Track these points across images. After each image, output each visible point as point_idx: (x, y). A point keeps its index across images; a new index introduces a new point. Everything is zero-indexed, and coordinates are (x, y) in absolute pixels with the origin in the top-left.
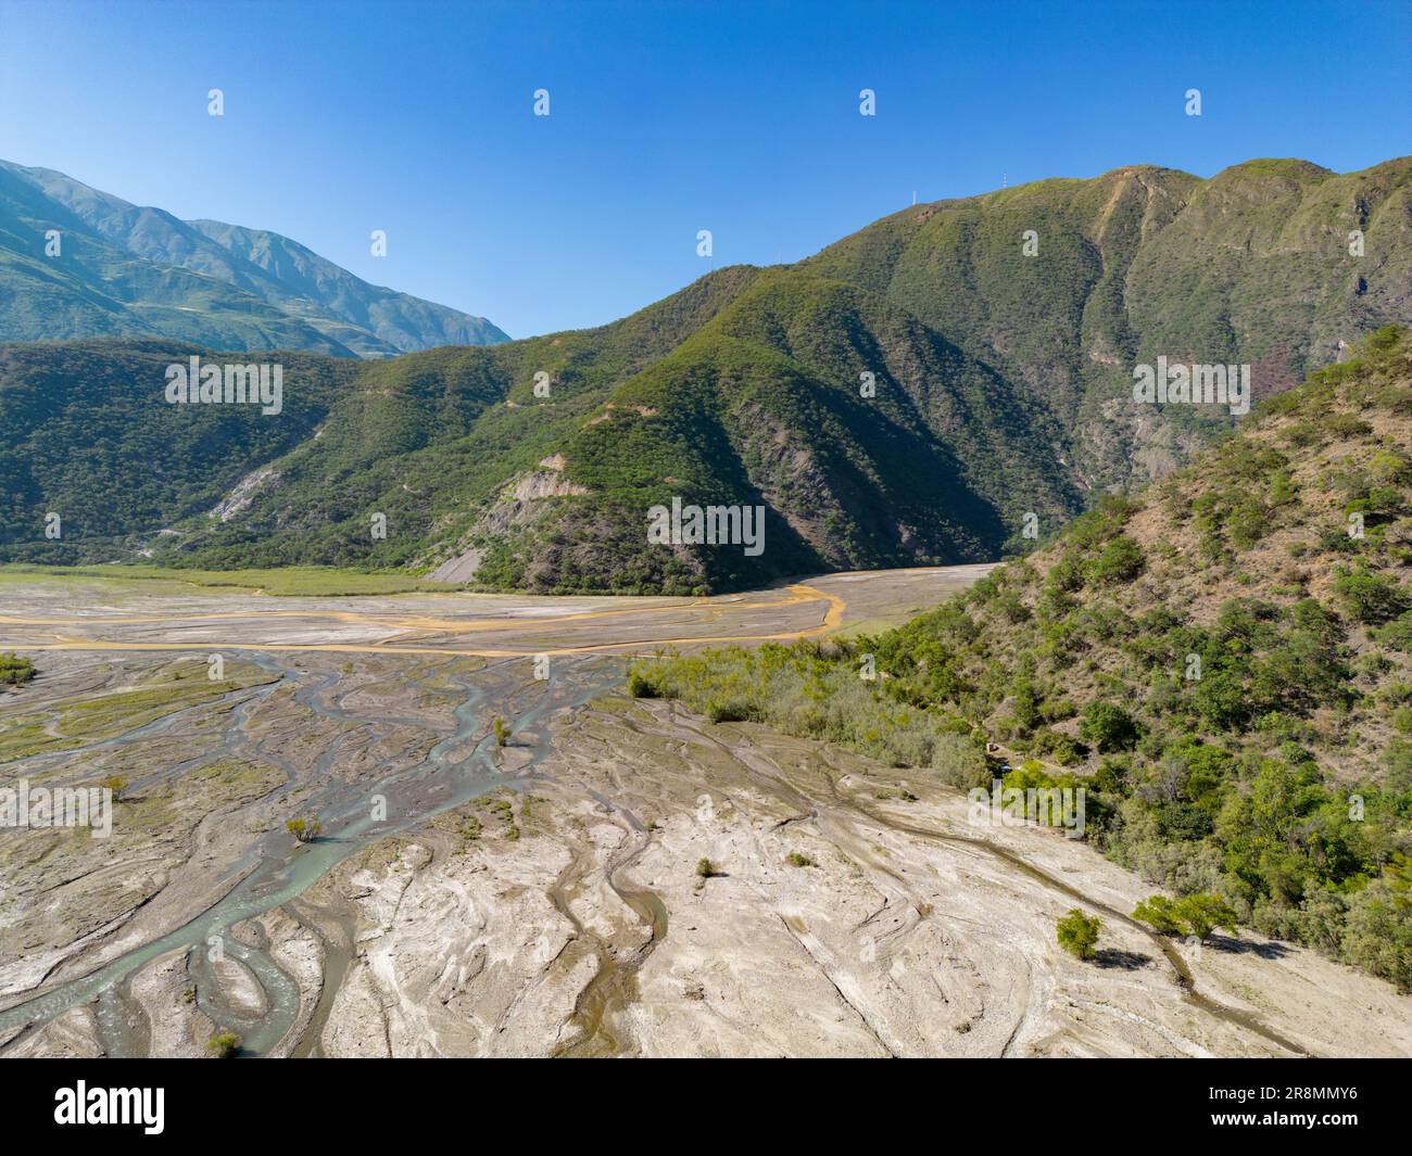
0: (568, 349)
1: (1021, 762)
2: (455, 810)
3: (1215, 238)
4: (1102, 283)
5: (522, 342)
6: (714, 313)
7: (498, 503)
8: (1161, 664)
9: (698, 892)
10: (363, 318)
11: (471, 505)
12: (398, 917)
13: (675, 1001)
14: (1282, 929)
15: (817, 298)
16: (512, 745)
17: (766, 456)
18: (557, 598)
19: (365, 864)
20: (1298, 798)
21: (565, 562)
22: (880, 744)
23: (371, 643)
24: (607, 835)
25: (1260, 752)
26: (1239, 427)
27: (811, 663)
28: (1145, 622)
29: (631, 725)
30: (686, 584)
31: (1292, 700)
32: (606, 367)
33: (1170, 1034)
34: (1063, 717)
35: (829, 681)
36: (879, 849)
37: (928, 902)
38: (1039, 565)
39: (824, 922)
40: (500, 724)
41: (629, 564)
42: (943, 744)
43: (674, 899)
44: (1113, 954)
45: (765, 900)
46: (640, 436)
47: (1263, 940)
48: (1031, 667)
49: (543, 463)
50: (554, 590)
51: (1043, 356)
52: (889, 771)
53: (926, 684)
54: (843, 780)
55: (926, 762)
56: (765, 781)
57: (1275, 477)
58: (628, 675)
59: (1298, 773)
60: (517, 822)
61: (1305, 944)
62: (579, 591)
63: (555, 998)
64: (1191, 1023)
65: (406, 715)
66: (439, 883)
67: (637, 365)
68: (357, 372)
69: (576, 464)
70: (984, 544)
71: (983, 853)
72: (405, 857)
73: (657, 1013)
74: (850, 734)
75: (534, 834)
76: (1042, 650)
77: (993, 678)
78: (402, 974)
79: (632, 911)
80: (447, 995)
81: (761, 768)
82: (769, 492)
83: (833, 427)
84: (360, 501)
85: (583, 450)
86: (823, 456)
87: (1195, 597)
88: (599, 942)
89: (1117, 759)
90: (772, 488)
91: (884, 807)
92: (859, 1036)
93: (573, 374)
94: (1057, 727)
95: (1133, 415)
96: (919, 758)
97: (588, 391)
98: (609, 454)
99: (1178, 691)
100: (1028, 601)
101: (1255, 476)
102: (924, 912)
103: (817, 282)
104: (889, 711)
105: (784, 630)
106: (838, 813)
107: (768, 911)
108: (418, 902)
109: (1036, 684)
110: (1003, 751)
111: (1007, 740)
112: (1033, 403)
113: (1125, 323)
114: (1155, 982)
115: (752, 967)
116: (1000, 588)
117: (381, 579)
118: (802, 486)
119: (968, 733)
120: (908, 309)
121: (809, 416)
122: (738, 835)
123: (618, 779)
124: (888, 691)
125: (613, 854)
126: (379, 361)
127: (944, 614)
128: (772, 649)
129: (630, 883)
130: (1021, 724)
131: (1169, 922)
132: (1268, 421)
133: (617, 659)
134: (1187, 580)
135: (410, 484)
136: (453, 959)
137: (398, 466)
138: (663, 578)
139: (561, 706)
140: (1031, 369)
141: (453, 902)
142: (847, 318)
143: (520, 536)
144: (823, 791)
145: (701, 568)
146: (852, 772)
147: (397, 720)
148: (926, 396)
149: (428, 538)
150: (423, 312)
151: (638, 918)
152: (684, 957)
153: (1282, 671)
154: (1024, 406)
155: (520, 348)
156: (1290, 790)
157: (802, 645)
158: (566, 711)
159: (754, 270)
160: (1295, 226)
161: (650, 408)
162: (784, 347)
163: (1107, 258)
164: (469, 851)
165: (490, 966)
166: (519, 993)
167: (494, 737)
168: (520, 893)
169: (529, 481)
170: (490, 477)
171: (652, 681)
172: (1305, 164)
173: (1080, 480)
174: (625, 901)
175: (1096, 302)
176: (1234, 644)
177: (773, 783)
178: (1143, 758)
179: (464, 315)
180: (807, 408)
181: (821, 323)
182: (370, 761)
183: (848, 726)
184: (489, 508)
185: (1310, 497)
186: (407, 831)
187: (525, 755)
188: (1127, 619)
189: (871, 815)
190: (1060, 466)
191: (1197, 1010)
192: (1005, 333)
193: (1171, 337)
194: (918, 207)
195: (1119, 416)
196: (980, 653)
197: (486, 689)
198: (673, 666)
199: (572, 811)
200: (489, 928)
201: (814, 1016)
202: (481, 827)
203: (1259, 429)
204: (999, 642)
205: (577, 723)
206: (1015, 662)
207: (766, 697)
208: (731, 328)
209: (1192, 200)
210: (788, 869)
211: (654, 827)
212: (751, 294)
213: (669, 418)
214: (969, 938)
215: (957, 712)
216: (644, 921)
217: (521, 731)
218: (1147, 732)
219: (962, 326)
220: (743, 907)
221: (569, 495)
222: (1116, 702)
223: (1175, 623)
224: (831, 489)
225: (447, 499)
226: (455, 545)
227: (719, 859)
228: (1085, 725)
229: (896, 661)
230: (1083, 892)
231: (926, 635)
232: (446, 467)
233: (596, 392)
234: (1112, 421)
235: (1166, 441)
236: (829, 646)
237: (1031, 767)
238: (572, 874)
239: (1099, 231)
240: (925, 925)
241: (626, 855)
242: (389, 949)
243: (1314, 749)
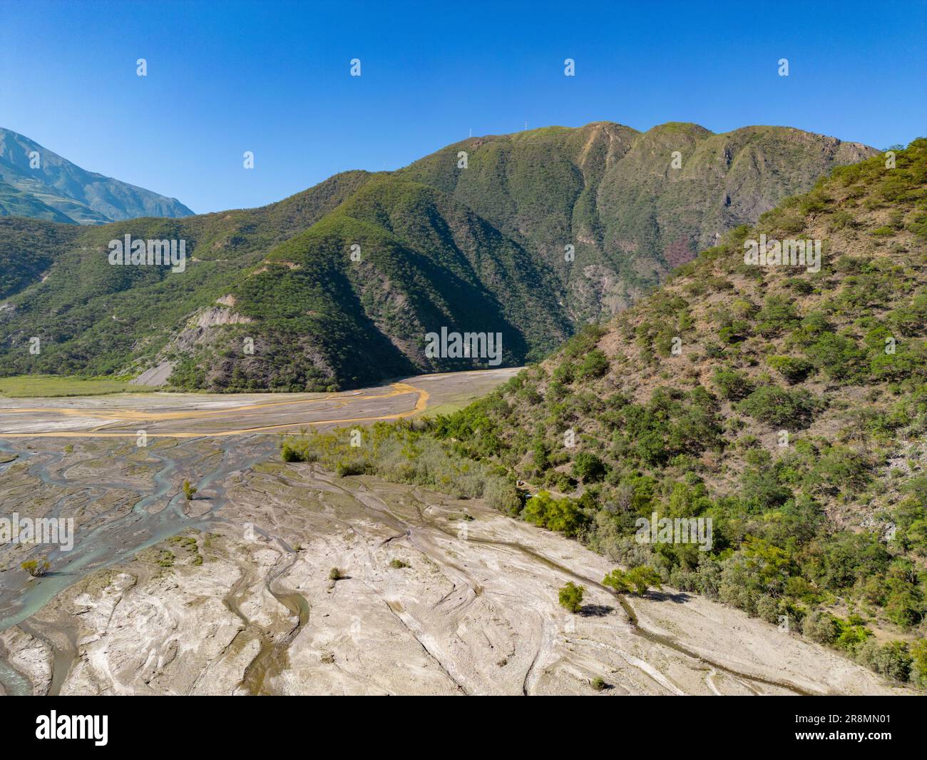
0: (237, 222)
1: (537, 492)
2: (154, 547)
3: (647, 169)
4: (584, 193)
5: (202, 216)
6: (340, 202)
7: (185, 329)
8: (619, 427)
9: (330, 591)
10: (80, 195)
11: (165, 331)
12: (110, 625)
13: (315, 665)
14: (687, 585)
15: (410, 194)
16: (196, 499)
17: (377, 298)
18: (230, 395)
19: (85, 589)
20: (695, 506)
21: (235, 371)
22: (451, 485)
23: (88, 430)
24: (267, 557)
25: (674, 479)
26: (661, 284)
27: (407, 435)
28: (609, 402)
29: (284, 481)
30: (322, 384)
31: (691, 448)
32: (265, 236)
33: (624, 654)
34: (562, 462)
35: (418, 446)
36: (450, 553)
37: (480, 584)
38: (547, 368)
39: (415, 603)
40: (188, 485)
41: (281, 371)
42: (490, 482)
43: (314, 596)
44: (591, 608)
45: (376, 592)
46: (289, 283)
47: (676, 592)
48: (543, 431)
49: (219, 301)
50: (227, 389)
51: (549, 238)
52: (456, 502)
53: (480, 445)
54: (427, 510)
55: (480, 495)
56: (376, 514)
57: (681, 313)
58: (282, 447)
59: (694, 491)
60: (201, 552)
61: (699, 593)
62: (245, 390)
63: (229, 672)
64: (636, 647)
65: (117, 481)
66: (142, 599)
67: (286, 234)
68: (75, 234)
69: (243, 302)
70: (515, 355)
71: (515, 551)
72: (115, 583)
73: (302, 675)
74: (432, 479)
75: (214, 560)
76: (549, 421)
77: (521, 439)
78: (114, 666)
79: (285, 607)
80: (149, 677)
81: (373, 505)
82: (379, 321)
83: (420, 279)
84: (79, 327)
85: (248, 292)
86: (414, 299)
87: (638, 386)
88: (261, 631)
89: (594, 487)
90: (381, 319)
91: (453, 525)
92: (437, 675)
93: (240, 240)
94: (558, 469)
95: (602, 275)
96: (475, 492)
97: (252, 251)
98: (267, 295)
99: (628, 444)
100: (541, 390)
101: (670, 313)
102: (478, 591)
103: (409, 184)
104: (457, 463)
105: (390, 413)
106: (423, 531)
107: (378, 599)
108: (126, 613)
109: (546, 442)
110: (527, 485)
111: (529, 478)
112: (544, 267)
113: (597, 219)
114: (615, 622)
115: (368, 638)
116: (524, 383)
117: (95, 384)
118: (400, 318)
119: (505, 475)
120: (468, 205)
121: (405, 272)
122: (358, 551)
123: (274, 518)
124: (456, 450)
125: (271, 569)
126: (93, 227)
127: (491, 400)
128: (381, 426)
129: (282, 588)
130: (537, 468)
131: (623, 585)
132: (677, 280)
133: (273, 436)
134: (633, 376)
135: (118, 315)
136: (153, 651)
137: (108, 302)
138: (306, 380)
139: (233, 470)
140: (542, 246)
141: (153, 612)
142: (428, 209)
143: (202, 352)
144: (414, 518)
145: (333, 373)
146: (433, 504)
147: (109, 485)
148: (479, 261)
149: (131, 354)
150: (127, 192)
151: (288, 612)
152: (321, 635)
153: (685, 429)
154: (538, 269)
155: (201, 220)
156: (690, 501)
157: (401, 423)
158: (237, 473)
159: (368, 174)
160: (692, 164)
161: (297, 264)
162: (388, 226)
163: (587, 178)
164: (164, 575)
165: (181, 654)
166: (203, 671)
167: (183, 494)
168: (203, 602)
169: (208, 314)
170: (179, 310)
171: (298, 451)
172: (698, 127)
173: (571, 315)
174: (279, 601)
175: (580, 205)
176: (659, 414)
177: (381, 515)
178: (609, 486)
179: (159, 196)
180: (404, 266)
181: (412, 212)
182: (88, 515)
183: (430, 474)
184: (179, 332)
185: (700, 326)
186: (116, 564)
187: (207, 505)
188: (599, 400)
189: (445, 531)
190: (559, 307)
191: (639, 638)
192: (526, 223)
193: (624, 227)
194: (472, 139)
195: (594, 275)
196: (512, 424)
197: (177, 460)
198: (313, 439)
199: (242, 542)
200: (180, 628)
201: (408, 665)
202: (174, 557)
203: (673, 285)
204: (524, 417)
205: (244, 481)
206: (534, 429)
207: (377, 458)
208: (352, 212)
209: (635, 145)
210: (391, 571)
211: (300, 549)
212: (365, 190)
213: (310, 271)
214: (507, 605)
215: (499, 462)
216: (292, 614)
217: (204, 488)
218: (611, 470)
219: (501, 217)
220: (361, 598)
221: (238, 323)
222: (593, 452)
223: (626, 402)
224: (420, 320)
225: (147, 326)
226: (153, 359)
227: (345, 567)
228: (575, 467)
229: (461, 430)
230: (574, 571)
231: (479, 414)
232: (146, 304)
233: (257, 253)
234: (590, 279)
235: (621, 292)
236: (419, 423)
237: (543, 494)
238: (242, 584)
239: (582, 160)
240: (478, 600)
241: (280, 569)
242: (105, 648)
243: (703, 476)
